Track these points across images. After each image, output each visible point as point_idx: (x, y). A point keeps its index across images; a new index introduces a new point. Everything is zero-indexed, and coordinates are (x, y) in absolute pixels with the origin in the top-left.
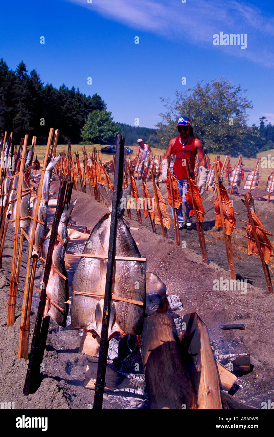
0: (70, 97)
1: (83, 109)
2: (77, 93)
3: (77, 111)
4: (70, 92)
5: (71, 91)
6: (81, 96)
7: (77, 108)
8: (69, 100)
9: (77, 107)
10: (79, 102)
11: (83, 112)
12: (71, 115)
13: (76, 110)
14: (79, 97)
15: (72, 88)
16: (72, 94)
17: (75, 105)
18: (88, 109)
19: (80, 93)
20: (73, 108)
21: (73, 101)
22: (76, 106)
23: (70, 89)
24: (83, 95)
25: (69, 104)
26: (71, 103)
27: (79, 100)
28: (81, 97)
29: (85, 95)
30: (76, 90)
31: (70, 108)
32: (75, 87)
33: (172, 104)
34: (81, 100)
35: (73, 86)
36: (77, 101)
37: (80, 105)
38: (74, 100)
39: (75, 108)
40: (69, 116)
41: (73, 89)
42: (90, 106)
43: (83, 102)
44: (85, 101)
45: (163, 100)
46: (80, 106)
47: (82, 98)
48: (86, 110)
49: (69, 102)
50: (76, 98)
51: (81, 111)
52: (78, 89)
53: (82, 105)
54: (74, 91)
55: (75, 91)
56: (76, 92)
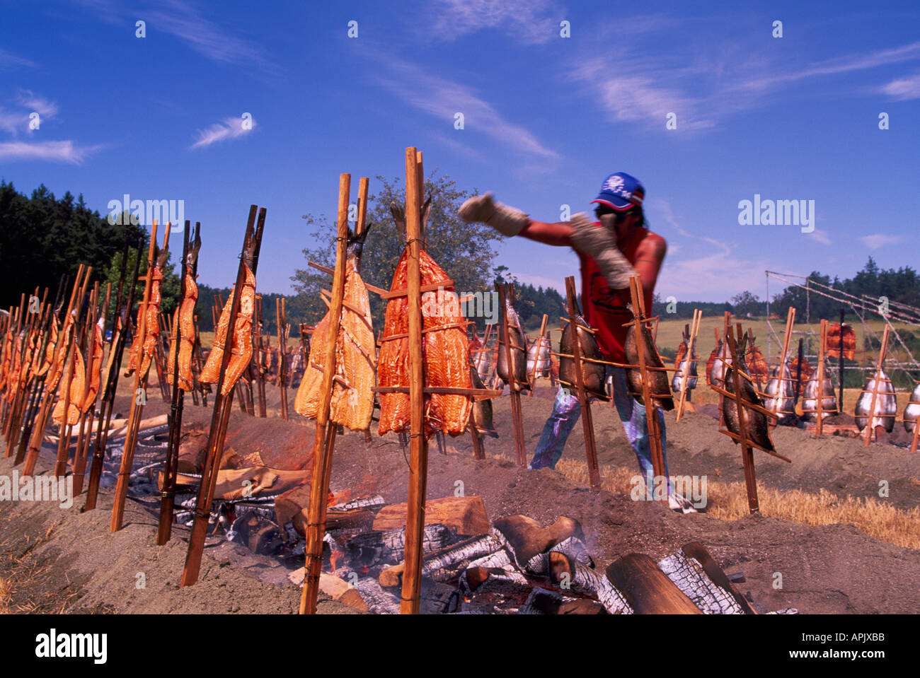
0: (59, 217)
1: (94, 246)
2: (78, 209)
3: (79, 251)
4: (59, 205)
5: (63, 202)
6: (88, 214)
7: (79, 244)
8: (57, 223)
9: (79, 241)
10: (83, 231)
11: (92, 252)
12: (64, 260)
13: (76, 247)
14: (84, 217)
15: (64, 195)
16: (65, 210)
17: (72, 237)
18: (106, 247)
19: (87, 207)
20: (69, 244)
21: (66, 227)
22: (77, 239)
23: (59, 197)
24: (93, 212)
25: (57, 233)
26: (62, 231)
27: (84, 224)
28: (89, 219)
29: (97, 212)
30: (76, 202)
31: (62, 243)
32: (72, 194)
33: (331, 230)
34: (89, 224)
35: (66, 191)
36: (77, 226)
37: (86, 236)
38: (69, 224)
39: (73, 243)
40: (58, 262)
41: (69, 197)
42: (111, 238)
43: (94, 229)
44: (99, 226)
45: (310, 222)
46: (85, 240)
47: (90, 221)
48: (100, 249)
49: (59, 228)
50: (76, 218)
51: (89, 250)
52: (81, 198)
53: (91, 237)
54: (69, 202)
55: (73, 203)
56: (75, 206)
